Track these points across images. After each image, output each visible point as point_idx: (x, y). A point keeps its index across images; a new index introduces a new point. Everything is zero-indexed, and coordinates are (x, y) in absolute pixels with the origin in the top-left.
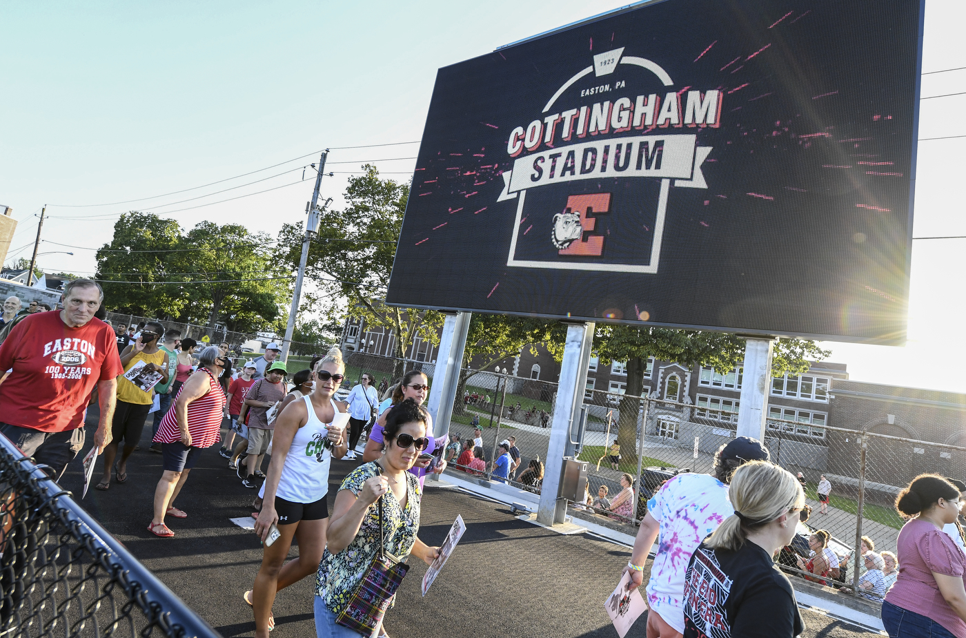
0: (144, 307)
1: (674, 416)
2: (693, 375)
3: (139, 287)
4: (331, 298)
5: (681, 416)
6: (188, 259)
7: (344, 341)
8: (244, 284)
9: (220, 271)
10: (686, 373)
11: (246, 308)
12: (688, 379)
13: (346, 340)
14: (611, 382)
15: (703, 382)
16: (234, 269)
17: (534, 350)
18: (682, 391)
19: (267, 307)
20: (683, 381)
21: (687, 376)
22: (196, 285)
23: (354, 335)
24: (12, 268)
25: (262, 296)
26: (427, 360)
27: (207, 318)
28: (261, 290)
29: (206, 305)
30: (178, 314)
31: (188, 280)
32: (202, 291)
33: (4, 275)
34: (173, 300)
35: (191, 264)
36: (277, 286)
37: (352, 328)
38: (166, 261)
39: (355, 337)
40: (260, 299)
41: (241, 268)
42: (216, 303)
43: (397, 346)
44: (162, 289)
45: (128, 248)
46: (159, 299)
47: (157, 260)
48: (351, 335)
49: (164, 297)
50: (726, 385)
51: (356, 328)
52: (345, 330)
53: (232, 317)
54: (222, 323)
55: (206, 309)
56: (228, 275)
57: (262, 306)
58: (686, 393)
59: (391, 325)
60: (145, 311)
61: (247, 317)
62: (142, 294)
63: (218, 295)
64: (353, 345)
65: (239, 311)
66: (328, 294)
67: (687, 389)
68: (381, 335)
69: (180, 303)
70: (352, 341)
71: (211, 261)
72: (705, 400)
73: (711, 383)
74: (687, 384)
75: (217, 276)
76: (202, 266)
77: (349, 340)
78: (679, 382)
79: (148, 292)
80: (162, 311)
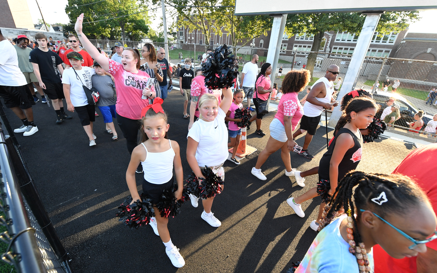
0: (95, 34)
1: (321, 57)
2: (333, 37)
3: (88, 25)
4: (172, 18)
5: (324, 57)
6: (103, 7)
7: (178, 39)
8: (131, 16)
9: (118, 11)
10: (330, 37)
11: (135, 28)
12: (330, 39)
13: (179, 38)
14: (295, 44)
15: (337, 40)
16: (123, 9)
17: (265, 33)
18: (327, 45)
19: (143, 27)
20: (328, 40)
21: (330, 38)
22: (111, 20)
23: (182, 35)
24: (37, 24)
25: (139, 21)
26: (215, 44)
27: (121, 36)
28: (139, 18)
29: (118, 29)
30: (109, 36)
31: (107, 18)
32: (115, 22)
33: (36, 27)
34: (105, 29)
35: (105, 9)
36: (143, 15)
37: (180, 32)
38: (94, 9)
39: (182, 36)
40: (139, 23)
41: (126, 8)
42: (122, 28)
43: (205, 39)
44: (98, 24)
45: (76, 5)
46: (99, 29)
47: (90, 10)
48: (180, 35)
49: (100, 28)
50: (348, 41)
51: (182, 32)
52: (178, 33)
53: (130, 34)
54: (127, 37)
55: (119, 31)
56: (122, 13)
57: (141, 27)
58: (328, 46)
59: (201, 29)
60: (96, 36)
61: (136, 33)
62: (92, 28)
63: (122, 23)
64: (183, 40)
65: (132, 30)
66: (170, 16)
67: (329, 44)
68: (193, 34)
69: (108, 30)
70: (182, 38)
71: (112, 6)
72: (336, 48)
73: (341, 40)
74: (329, 42)
75: (118, 14)
76: (110, 9)
77: (180, 38)
78: (326, 41)
79: (94, 27)
80: (103, 35)
